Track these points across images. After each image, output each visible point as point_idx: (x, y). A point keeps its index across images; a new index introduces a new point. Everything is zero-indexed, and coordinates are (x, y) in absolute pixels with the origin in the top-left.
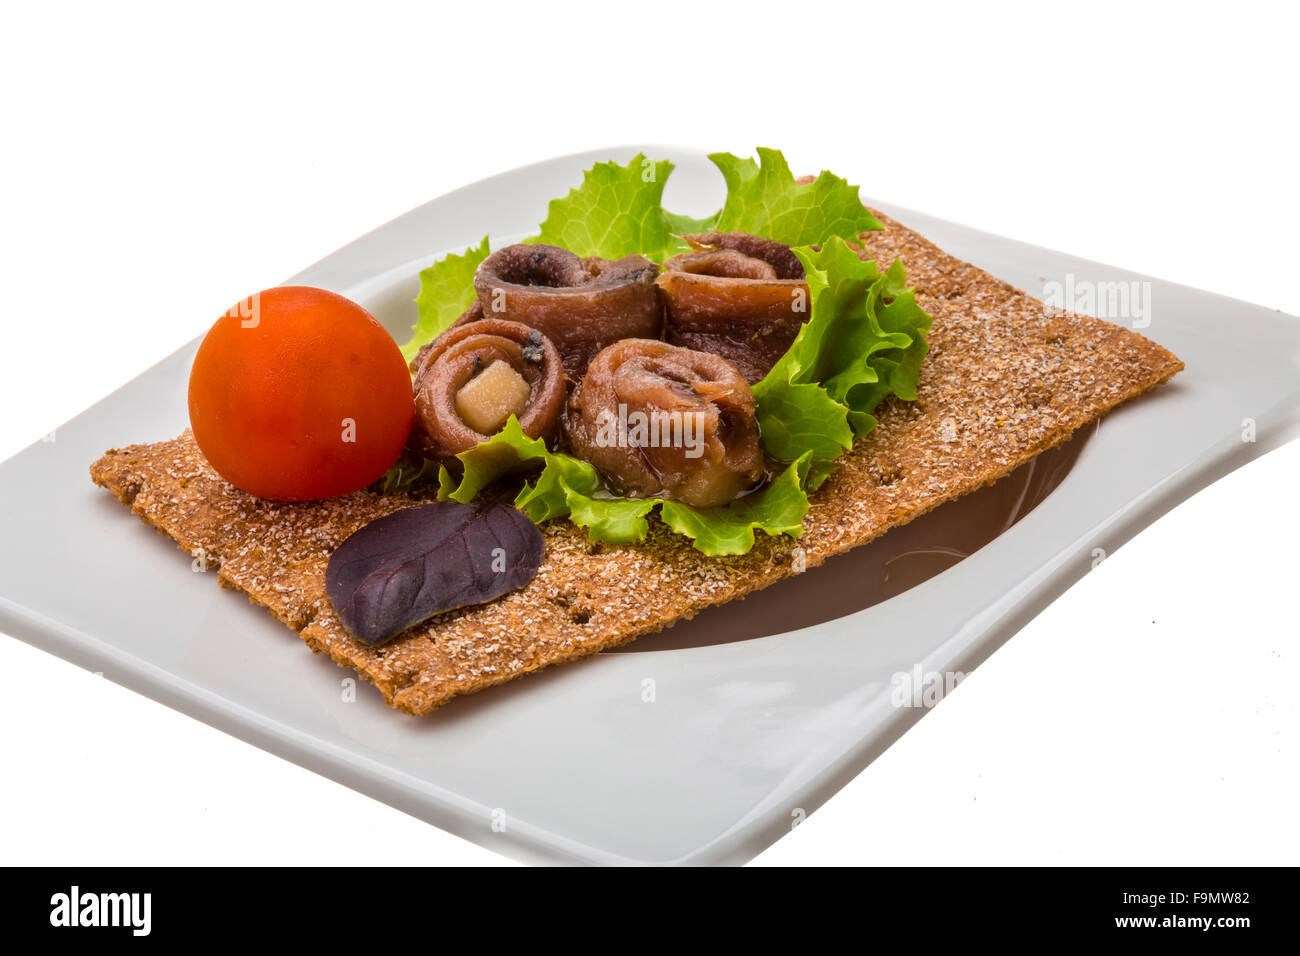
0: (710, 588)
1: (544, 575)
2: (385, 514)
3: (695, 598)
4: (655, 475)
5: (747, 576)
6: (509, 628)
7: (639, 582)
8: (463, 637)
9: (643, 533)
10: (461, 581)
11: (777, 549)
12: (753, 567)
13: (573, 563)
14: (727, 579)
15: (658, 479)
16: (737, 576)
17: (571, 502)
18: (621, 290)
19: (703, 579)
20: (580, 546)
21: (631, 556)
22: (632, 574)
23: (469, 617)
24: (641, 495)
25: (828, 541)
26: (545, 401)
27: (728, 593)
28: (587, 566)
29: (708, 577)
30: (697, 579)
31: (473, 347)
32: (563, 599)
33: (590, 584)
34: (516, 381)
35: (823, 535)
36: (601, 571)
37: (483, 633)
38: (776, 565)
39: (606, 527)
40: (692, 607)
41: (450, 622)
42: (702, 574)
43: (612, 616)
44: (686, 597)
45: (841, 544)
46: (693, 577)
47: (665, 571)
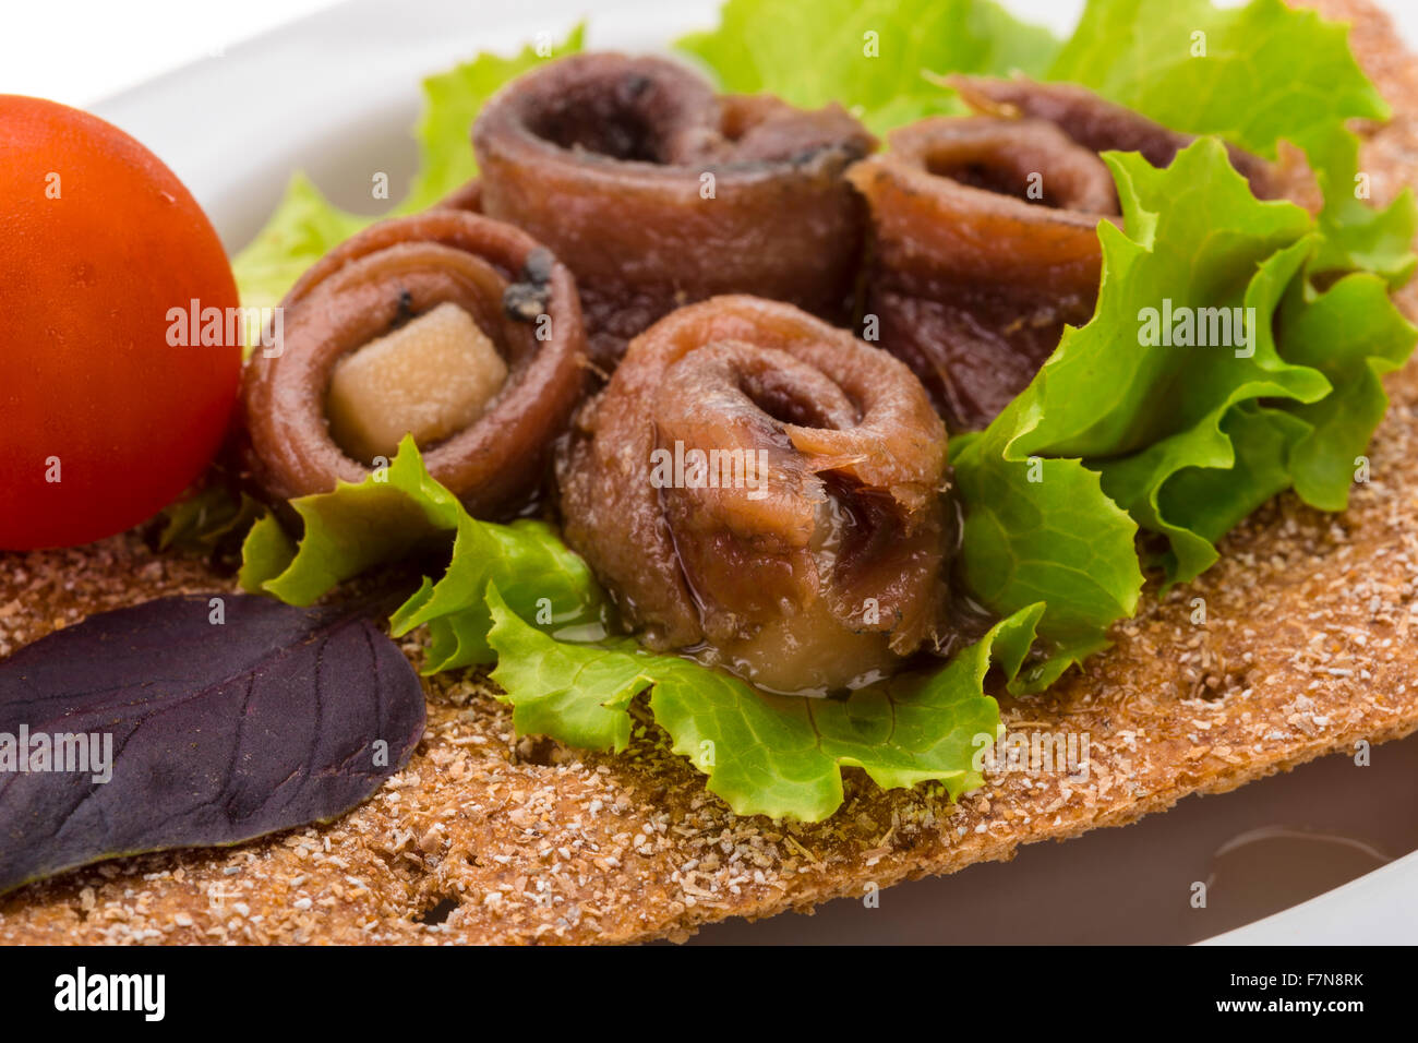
0: (732, 882)
1: (394, 797)
2: (140, 600)
3: (690, 901)
4: (694, 608)
5: (822, 867)
6: (255, 912)
7: (586, 845)
8: (147, 917)
9: (622, 736)
10: (194, 788)
11: (910, 813)
12: (844, 848)
13: (469, 776)
14: (776, 867)
15: (698, 617)
16: (802, 861)
17: (500, 643)
18: (757, 186)
19: (724, 860)
20: (504, 737)
21: (594, 780)
22: (577, 822)
23: (179, 875)
24: (663, 645)
25: (1031, 812)
26: (514, 408)
27: (770, 899)
28: (491, 790)
29: (736, 855)
30: (711, 858)
31: (401, 269)
32: (413, 856)
33: (483, 831)
34: (479, 353)
35: (1026, 794)
36: (516, 806)
37: (196, 915)
38: (896, 849)
39: (561, 707)
40: (682, 920)
41: (137, 880)
42: (726, 848)
43: (497, 917)
44: (673, 896)
45: (1058, 821)
46: (705, 849)
47: (648, 828)
